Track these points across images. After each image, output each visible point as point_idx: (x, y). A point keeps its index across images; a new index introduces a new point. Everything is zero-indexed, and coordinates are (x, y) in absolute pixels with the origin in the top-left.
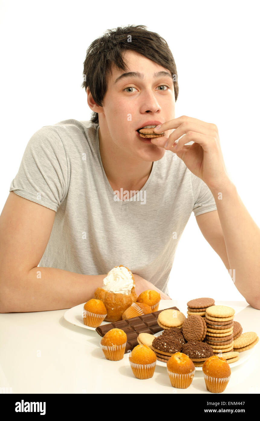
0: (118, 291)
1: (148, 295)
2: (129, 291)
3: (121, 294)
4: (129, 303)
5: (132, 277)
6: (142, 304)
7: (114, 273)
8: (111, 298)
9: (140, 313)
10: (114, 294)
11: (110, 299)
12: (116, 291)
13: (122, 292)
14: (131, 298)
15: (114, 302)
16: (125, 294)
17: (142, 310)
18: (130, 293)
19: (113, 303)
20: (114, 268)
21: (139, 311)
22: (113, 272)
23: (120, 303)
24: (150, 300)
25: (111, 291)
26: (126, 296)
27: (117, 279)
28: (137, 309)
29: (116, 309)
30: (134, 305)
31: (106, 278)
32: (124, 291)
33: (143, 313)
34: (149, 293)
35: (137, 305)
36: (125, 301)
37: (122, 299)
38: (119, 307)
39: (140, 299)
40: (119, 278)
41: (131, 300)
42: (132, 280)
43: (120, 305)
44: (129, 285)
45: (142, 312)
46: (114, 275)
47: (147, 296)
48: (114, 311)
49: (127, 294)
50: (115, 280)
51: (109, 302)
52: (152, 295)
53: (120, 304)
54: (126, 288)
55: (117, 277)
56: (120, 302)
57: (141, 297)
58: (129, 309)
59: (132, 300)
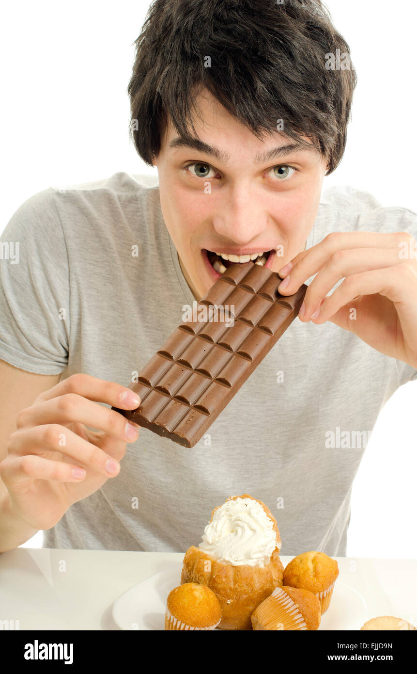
0: (242, 560)
1: (311, 566)
2: (266, 558)
3: (249, 568)
4: (268, 586)
5: (274, 526)
6: (298, 590)
7: (231, 516)
8: (226, 577)
9: (292, 612)
10: (233, 567)
11: (224, 580)
12: (236, 561)
13: (252, 563)
14: (271, 575)
15: (232, 586)
16: (257, 565)
17: (297, 606)
18: (268, 562)
19: (231, 589)
20: (231, 502)
21: (289, 608)
22: (227, 510)
23: (245, 587)
24: (315, 580)
25: (224, 561)
26: (258, 571)
27: (240, 530)
28: (284, 604)
29: (238, 602)
30: (278, 592)
31: (212, 527)
32: (256, 560)
33: (299, 613)
34: (313, 561)
35: (286, 594)
36: (258, 584)
37: (252, 579)
38: (245, 597)
39: (293, 574)
40: (243, 528)
41: (272, 578)
42: (273, 531)
43: (246, 594)
44: (266, 546)
45: (297, 610)
46: (230, 520)
47: (308, 569)
48: (232, 606)
49: (262, 566)
50: (232, 532)
51: (220, 586)
52: (320, 567)
53: (247, 590)
54: (261, 552)
55: (238, 526)
56: (247, 585)
57: (295, 572)
58: (267, 602)
59: (274, 578)
